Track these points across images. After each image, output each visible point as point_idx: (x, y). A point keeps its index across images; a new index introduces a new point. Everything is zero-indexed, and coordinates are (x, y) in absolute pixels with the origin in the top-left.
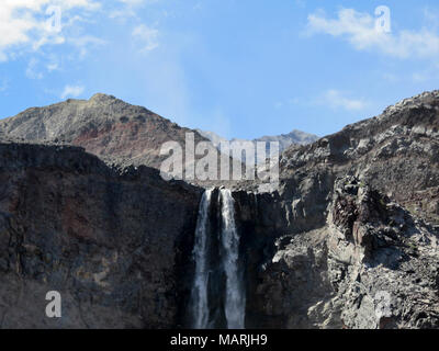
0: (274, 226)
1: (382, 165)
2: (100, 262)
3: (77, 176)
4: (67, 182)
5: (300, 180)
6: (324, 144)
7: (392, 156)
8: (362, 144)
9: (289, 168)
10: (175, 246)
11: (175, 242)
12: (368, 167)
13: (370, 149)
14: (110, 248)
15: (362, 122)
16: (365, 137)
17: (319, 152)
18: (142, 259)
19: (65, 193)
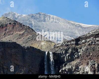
0: (62, 61)
1: (89, 47)
2: (21, 70)
3: (15, 49)
4: (13, 51)
5: (68, 50)
6: (74, 41)
7: (91, 45)
8: (83, 41)
9: (65, 46)
10: (39, 66)
11: (39, 65)
12: (85, 47)
13: (85, 42)
14: (24, 67)
15: (83, 36)
16: (84, 39)
17: (72, 42)
18: (31, 69)
19: (12, 54)
